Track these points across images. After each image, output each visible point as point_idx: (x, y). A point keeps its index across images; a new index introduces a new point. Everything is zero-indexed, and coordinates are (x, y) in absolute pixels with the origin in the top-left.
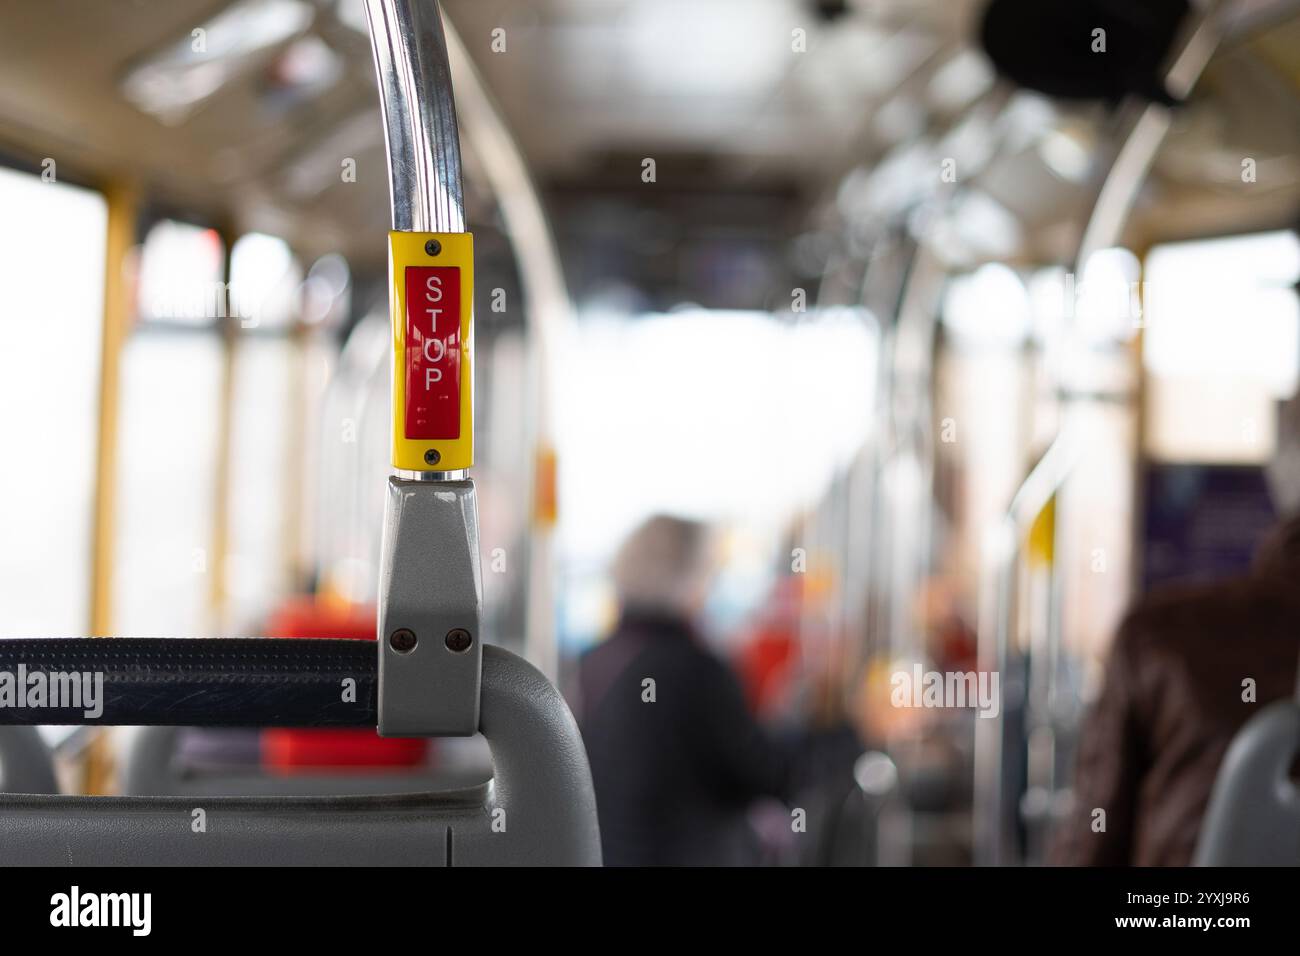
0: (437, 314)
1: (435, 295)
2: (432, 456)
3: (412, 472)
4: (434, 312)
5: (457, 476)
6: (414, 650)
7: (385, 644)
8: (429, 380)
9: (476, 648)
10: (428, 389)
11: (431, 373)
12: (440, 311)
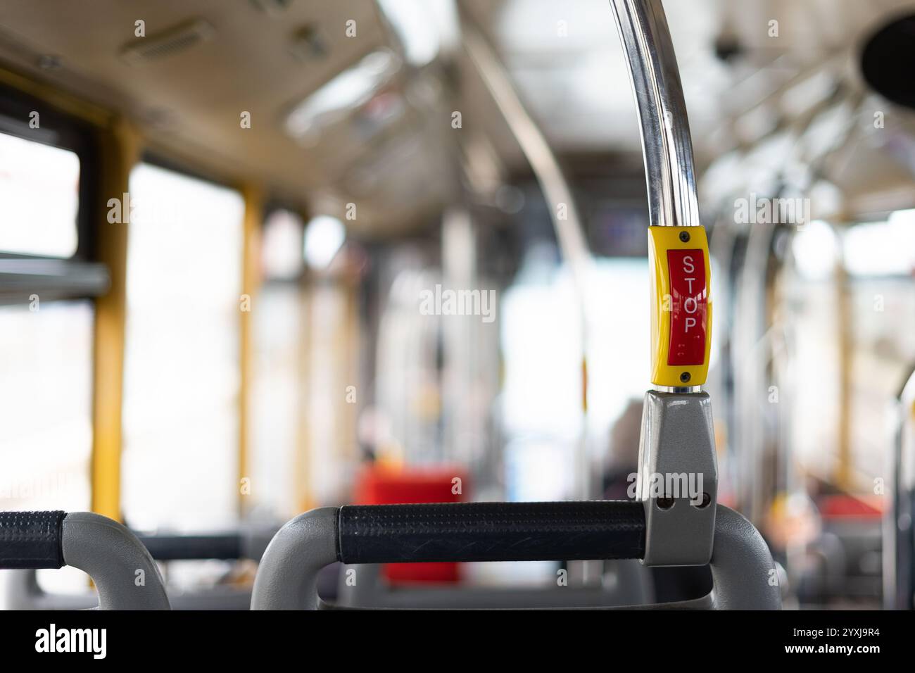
0: (692, 281)
1: (689, 268)
2: (685, 377)
3: (667, 387)
4: (690, 280)
5: (697, 389)
6: (672, 507)
7: (653, 504)
8: (687, 326)
9: (712, 506)
10: (686, 331)
11: (689, 321)
12: (694, 279)
